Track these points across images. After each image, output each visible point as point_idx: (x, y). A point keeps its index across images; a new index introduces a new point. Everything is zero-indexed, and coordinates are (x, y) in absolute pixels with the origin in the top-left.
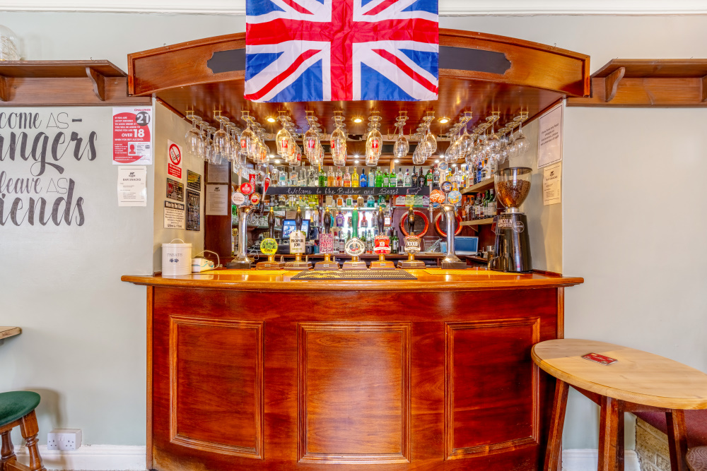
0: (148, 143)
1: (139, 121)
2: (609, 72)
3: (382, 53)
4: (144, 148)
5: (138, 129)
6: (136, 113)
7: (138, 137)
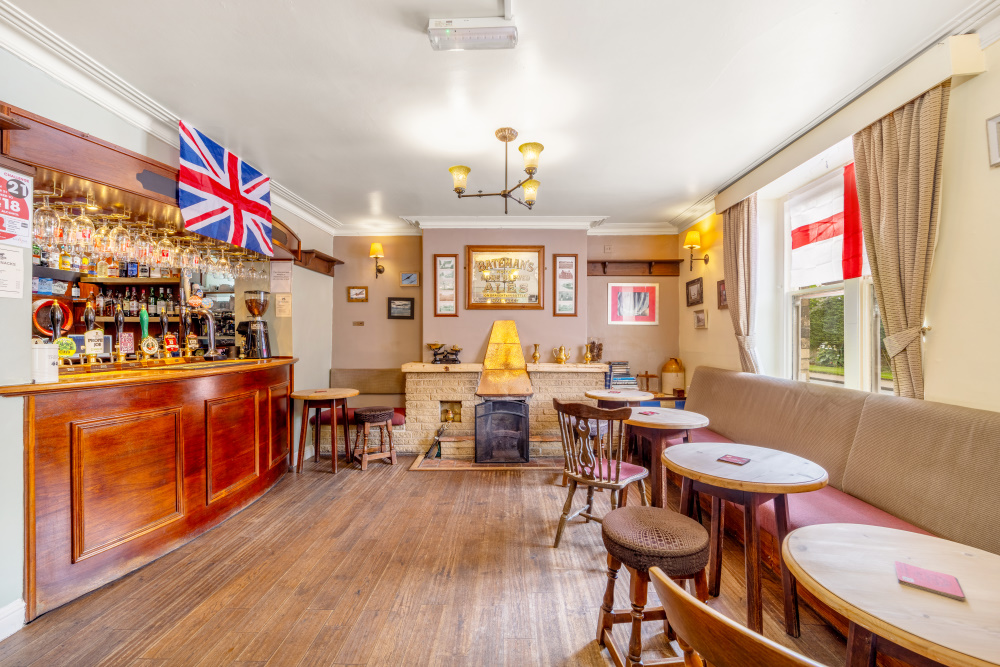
0: (26, 221)
1: (11, 190)
2: (309, 253)
3: (254, 221)
4: (19, 225)
5: (10, 200)
6: (7, 178)
7: (10, 210)
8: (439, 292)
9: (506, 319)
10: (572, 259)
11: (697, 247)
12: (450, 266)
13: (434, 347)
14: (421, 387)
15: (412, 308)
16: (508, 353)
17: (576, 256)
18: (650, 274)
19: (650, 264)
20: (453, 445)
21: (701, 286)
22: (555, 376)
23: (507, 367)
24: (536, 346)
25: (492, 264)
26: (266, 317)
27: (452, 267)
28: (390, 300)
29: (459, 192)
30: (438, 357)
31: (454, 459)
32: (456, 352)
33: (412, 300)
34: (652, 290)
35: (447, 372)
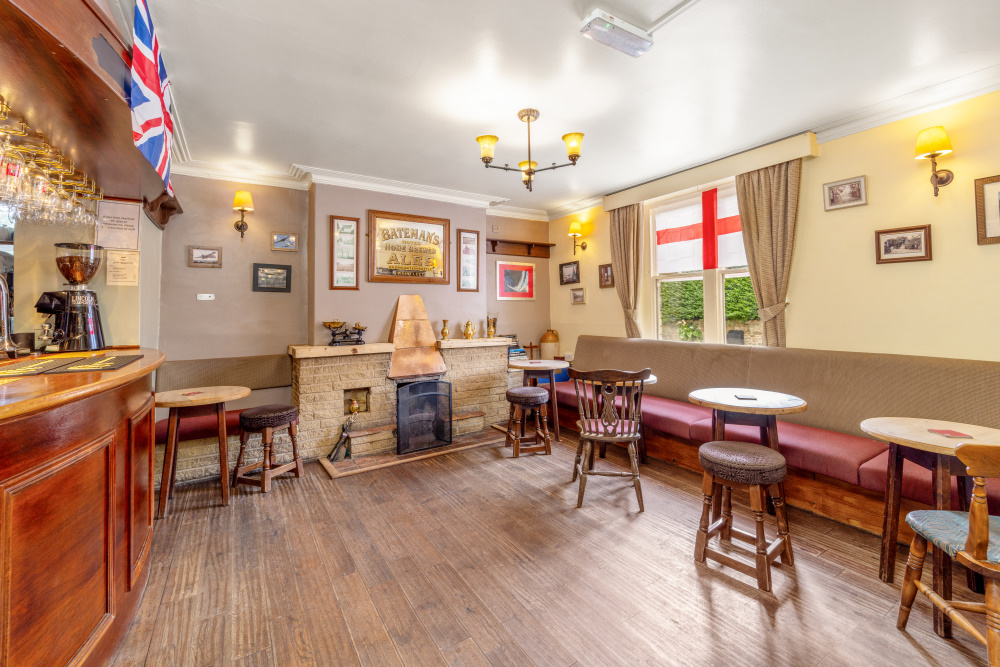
8: (336, 260)
9: (411, 294)
10: (475, 236)
11: (579, 235)
12: (350, 230)
13: (332, 326)
14: (321, 375)
15: (288, 279)
16: (417, 330)
17: (478, 233)
18: (529, 254)
19: (529, 246)
20: (366, 439)
21: (578, 268)
22: (466, 351)
23: (418, 345)
24: (445, 321)
25: (398, 233)
26: (94, 285)
27: (352, 233)
28: (257, 267)
29: (487, 161)
30: (338, 338)
31: (367, 456)
32: (359, 331)
33: (288, 269)
34: (530, 270)
35: (355, 355)
